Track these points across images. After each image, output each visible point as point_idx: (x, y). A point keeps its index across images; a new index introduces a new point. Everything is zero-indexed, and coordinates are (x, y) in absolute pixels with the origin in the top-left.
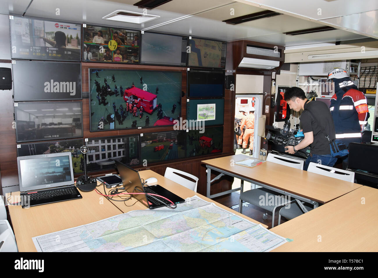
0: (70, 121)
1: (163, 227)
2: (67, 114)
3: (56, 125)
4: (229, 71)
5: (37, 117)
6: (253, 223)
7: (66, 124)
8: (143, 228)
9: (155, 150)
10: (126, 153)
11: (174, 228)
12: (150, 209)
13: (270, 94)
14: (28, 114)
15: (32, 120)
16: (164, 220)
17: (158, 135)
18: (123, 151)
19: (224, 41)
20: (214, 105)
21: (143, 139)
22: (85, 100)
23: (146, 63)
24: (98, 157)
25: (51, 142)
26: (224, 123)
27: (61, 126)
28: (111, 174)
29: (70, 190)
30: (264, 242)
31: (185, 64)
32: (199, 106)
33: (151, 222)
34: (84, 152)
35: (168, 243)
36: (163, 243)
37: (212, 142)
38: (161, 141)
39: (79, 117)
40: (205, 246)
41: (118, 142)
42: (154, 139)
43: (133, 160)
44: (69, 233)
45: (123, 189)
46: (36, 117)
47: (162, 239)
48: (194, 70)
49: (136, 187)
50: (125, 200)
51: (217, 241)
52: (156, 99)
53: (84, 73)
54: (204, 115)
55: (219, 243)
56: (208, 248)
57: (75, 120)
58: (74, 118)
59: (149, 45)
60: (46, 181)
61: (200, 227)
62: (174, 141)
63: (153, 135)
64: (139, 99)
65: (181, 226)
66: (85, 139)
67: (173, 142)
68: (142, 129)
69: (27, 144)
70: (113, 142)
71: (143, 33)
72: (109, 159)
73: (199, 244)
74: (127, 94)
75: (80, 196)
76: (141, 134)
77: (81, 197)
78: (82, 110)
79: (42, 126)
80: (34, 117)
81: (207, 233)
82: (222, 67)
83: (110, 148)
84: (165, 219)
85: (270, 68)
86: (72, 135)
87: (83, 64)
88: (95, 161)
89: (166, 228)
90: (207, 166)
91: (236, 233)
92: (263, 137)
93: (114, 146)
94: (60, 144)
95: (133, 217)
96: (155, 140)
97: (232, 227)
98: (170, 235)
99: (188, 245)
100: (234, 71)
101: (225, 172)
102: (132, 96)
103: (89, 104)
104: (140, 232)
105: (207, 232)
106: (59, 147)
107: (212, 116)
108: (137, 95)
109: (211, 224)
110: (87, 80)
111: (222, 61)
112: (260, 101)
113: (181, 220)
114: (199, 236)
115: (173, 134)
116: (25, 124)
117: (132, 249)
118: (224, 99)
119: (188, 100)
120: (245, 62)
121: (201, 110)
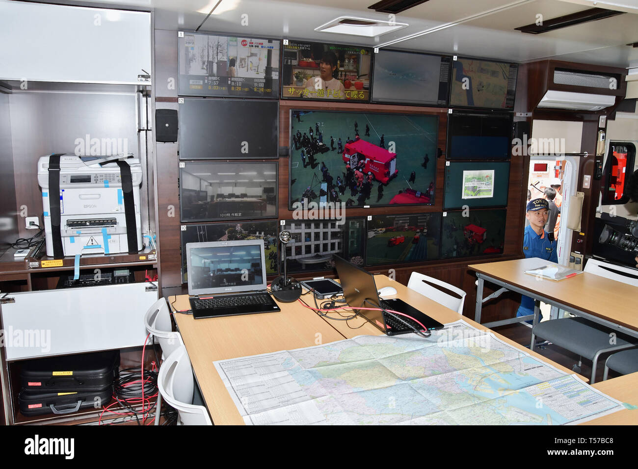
0: (258, 191)
1: (410, 363)
2: (255, 180)
3: (237, 197)
4: (521, 114)
5: (211, 184)
6: (561, 371)
7: (252, 197)
8: (378, 362)
9: (391, 244)
10: (343, 246)
11: (427, 366)
12: (388, 334)
13: (593, 155)
14: (199, 180)
15: (203, 189)
16: (411, 353)
17: (396, 219)
18: (339, 243)
19: (514, 63)
20: (491, 173)
21: (371, 226)
22: (282, 159)
23: (380, 100)
24: (298, 250)
25: (230, 224)
26: (509, 204)
27: (245, 199)
28: (322, 278)
29: (260, 297)
30: (582, 404)
31: (444, 102)
32: (467, 174)
33: (391, 355)
34: (284, 241)
35: (419, 388)
36: (412, 387)
37: (485, 234)
38: (400, 229)
39: (273, 186)
40: (479, 399)
41: (331, 228)
42: (388, 225)
43: (353, 258)
44: (265, 359)
45: (343, 302)
46: (209, 184)
47: (410, 381)
48: (459, 112)
49: (366, 299)
50: (347, 319)
51: (500, 394)
52: (395, 159)
53: (283, 116)
54: (474, 189)
55: (503, 397)
56: (485, 402)
57: (266, 190)
58: (265, 187)
59: (386, 71)
60: (226, 282)
61: (471, 369)
62: (422, 231)
63: (387, 218)
64: (368, 159)
65: (440, 364)
66: (281, 221)
67: (420, 232)
68: (371, 209)
69: (195, 225)
70: (324, 228)
71: (378, 52)
72: (316, 254)
73: (470, 394)
74: (348, 151)
75: (276, 307)
76: (368, 217)
77: (278, 310)
78: (277, 176)
79: (217, 198)
80: (206, 184)
81: (483, 380)
82: (508, 107)
83: (319, 237)
84: (414, 351)
85: (596, 108)
86: (261, 213)
87: (282, 103)
88: (294, 256)
89: (415, 366)
90: (477, 274)
91: (531, 383)
92: (578, 230)
93: (325, 234)
94: (242, 227)
95: (362, 346)
96: (391, 228)
97: (525, 374)
98: (422, 377)
99: (452, 395)
100: (530, 114)
101: (510, 285)
102: (356, 154)
103: (288, 165)
104: (374, 368)
105: (482, 378)
106: (241, 232)
107: (487, 190)
108: (364, 153)
109: (489, 366)
110: (287, 128)
111: (510, 97)
112: (573, 167)
113: (438, 356)
114: (469, 382)
115: (420, 219)
116: (193, 194)
117: (364, 391)
118: (510, 162)
119: (448, 163)
120: (551, 98)
121: (468, 180)
